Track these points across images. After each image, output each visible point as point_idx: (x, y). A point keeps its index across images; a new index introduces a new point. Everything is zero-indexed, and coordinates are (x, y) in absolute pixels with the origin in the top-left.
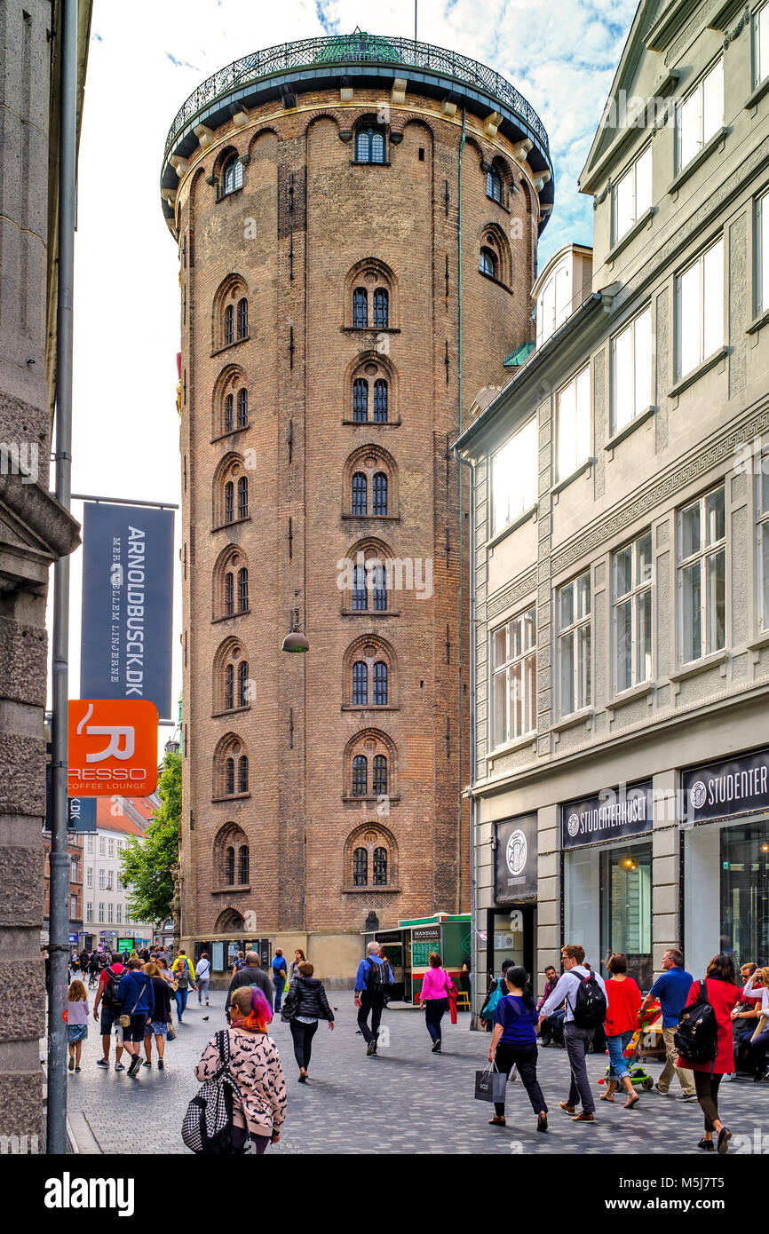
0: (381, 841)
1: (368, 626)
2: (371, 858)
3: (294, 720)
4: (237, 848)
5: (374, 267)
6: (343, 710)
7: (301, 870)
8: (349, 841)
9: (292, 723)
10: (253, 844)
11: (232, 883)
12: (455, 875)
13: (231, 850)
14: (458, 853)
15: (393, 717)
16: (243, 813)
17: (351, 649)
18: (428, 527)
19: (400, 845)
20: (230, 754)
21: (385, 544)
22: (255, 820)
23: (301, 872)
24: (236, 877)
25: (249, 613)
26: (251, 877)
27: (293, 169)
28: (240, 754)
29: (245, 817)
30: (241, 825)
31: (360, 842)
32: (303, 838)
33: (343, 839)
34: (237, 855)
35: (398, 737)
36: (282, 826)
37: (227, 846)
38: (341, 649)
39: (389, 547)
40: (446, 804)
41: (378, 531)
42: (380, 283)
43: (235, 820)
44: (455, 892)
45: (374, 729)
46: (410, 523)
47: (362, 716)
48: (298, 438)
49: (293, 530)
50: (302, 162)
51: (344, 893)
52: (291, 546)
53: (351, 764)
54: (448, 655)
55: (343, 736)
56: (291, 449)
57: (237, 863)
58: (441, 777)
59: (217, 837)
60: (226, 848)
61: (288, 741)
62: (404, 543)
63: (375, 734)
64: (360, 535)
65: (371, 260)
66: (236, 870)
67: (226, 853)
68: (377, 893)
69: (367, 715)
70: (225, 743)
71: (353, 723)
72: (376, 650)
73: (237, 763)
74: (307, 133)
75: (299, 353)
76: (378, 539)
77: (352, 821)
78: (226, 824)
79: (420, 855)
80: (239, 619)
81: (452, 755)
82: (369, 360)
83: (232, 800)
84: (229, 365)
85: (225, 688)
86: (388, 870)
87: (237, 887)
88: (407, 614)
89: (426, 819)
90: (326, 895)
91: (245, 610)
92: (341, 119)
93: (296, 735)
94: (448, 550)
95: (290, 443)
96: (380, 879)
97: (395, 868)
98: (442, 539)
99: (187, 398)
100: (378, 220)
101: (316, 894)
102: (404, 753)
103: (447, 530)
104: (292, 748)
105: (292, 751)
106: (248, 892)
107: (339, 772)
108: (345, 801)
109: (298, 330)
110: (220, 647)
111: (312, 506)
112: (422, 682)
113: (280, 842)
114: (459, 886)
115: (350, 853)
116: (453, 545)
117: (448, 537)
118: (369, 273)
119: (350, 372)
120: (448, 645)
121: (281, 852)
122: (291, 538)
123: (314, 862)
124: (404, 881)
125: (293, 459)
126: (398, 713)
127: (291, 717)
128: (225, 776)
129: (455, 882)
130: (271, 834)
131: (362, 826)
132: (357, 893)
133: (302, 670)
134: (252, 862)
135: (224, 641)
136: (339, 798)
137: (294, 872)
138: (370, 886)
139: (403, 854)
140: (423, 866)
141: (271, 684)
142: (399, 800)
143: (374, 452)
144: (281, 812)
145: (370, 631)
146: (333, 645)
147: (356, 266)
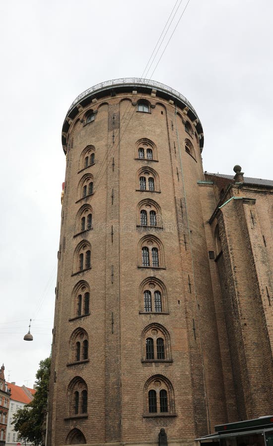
0: (163, 386)
1: (151, 273)
2: (158, 396)
3: (114, 318)
4: (80, 392)
5: (146, 141)
6: (140, 314)
7: (119, 403)
8: (146, 386)
9: (113, 320)
10: (90, 387)
11: (77, 412)
12: (205, 405)
13: (77, 393)
14: (205, 393)
15: (166, 317)
16: (85, 371)
17: (143, 284)
18: (175, 233)
19: (175, 388)
20: (78, 340)
21: (157, 238)
22: (91, 374)
23: (118, 405)
24: (80, 409)
25: (91, 269)
26: (88, 408)
27: (115, 112)
28: (84, 339)
29: (85, 373)
30: (83, 378)
31: (152, 387)
32: (120, 384)
33: (143, 384)
34: (80, 396)
35: (169, 328)
36: (107, 378)
37: (74, 391)
38: (137, 283)
39: (159, 240)
40: (197, 365)
41: (153, 232)
42: (149, 147)
43: (80, 375)
44: (206, 416)
45: (157, 323)
46: (168, 230)
47: (150, 316)
48: (116, 195)
49: (114, 230)
50: (118, 110)
51: (144, 418)
52: (112, 237)
53: (145, 342)
54: (190, 288)
55: (141, 327)
56: (113, 200)
57: (80, 400)
58: (193, 350)
59: (69, 386)
60: (74, 392)
61: (110, 329)
62: (166, 238)
63: (156, 327)
64: (145, 234)
65: (145, 139)
66: (80, 405)
67: (74, 395)
68: (164, 417)
69: (153, 316)
70: (75, 334)
71: (146, 320)
72: (155, 285)
73: (82, 345)
74: (120, 103)
75: (116, 165)
76: (153, 236)
77: (147, 374)
78: (75, 378)
79: (186, 394)
80: (85, 272)
81: (197, 338)
82: (147, 170)
83: (79, 364)
84: (85, 174)
85: (77, 307)
86: (168, 404)
87: (80, 415)
88: (169, 269)
89: (187, 373)
90: (134, 419)
91: (89, 267)
92: (133, 100)
93: (115, 326)
94: (185, 243)
95: (112, 197)
96: (164, 409)
97: (173, 401)
98: (182, 238)
99: (65, 199)
100: (147, 128)
101: (128, 419)
102: (172, 336)
103: (184, 235)
104: (113, 333)
105: (113, 335)
106: (86, 418)
107: (139, 346)
108: (143, 362)
109: (116, 158)
110: (75, 286)
111: (122, 221)
112: (179, 301)
113: (106, 387)
114: (207, 412)
115: (147, 393)
116: (187, 241)
117: (185, 238)
118: (145, 144)
119: (138, 174)
120: (190, 284)
121: (106, 393)
122: (112, 234)
123: (126, 398)
124: (179, 410)
125: (114, 203)
126: (168, 316)
127: (112, 317)
128: (75, 352)
129: (206, 409)
130: (100, 382)
131: (153, 377)
132: (152, 417)
133: (118, 293)
134: (89, 400)
135: (78, 283)
136: (139, 361)
137: (114, 405)
138: (159, 413)
139: (177, 393)
140: (188, 400)
141: (102, 301)
142: (172, 362)
143: (149, 202)
144: (106, 369)
145: (152, 276)
146: (134, 281)
147: (140, 140)
